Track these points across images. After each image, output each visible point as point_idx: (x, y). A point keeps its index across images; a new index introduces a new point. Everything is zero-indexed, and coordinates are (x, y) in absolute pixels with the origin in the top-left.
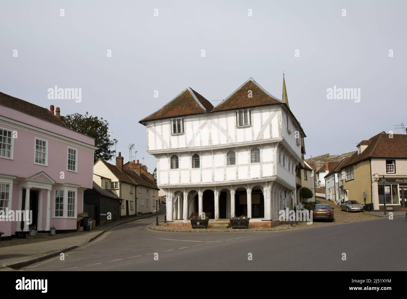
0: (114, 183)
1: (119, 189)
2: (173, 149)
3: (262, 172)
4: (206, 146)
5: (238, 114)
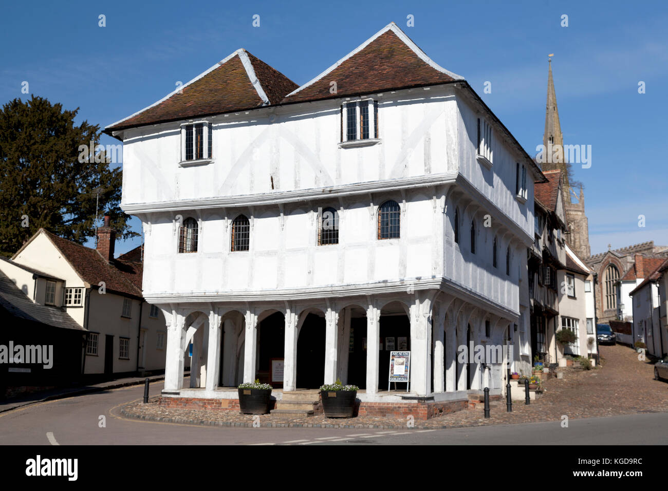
0: (74, 291)
1: (83, 305)
2: (183, 200)
3: (404, 266)
4: (264, 194)
5: (344, 111)
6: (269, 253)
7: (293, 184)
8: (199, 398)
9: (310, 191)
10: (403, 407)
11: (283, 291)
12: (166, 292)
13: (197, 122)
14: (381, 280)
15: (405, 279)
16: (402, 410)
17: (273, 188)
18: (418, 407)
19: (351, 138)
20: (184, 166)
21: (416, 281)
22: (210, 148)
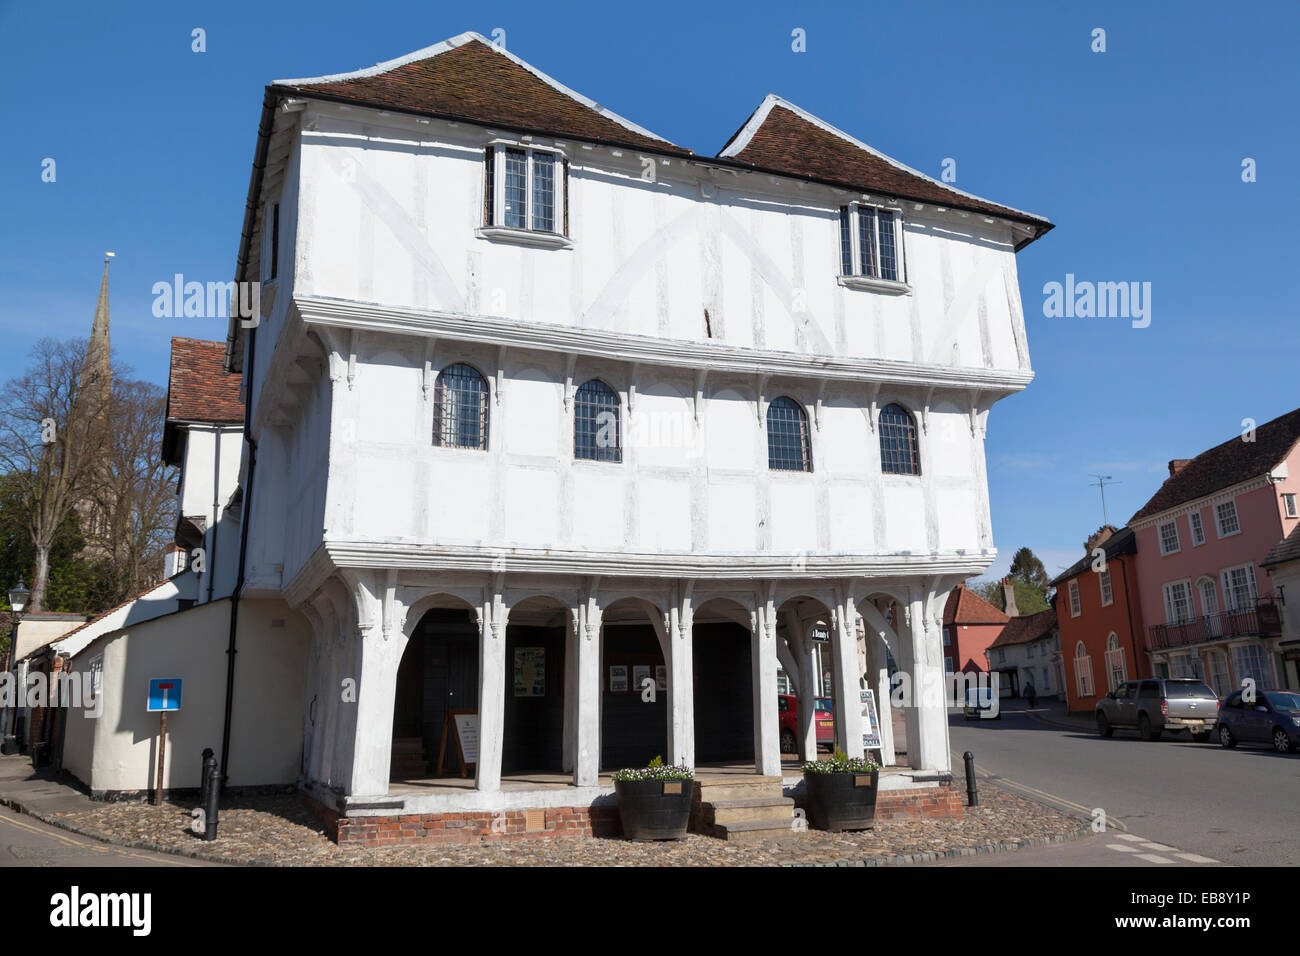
2: (489, 317)
3: (934, 527)
4: (693, 343)
5: (854, 218)
6: (670, 474)
7: (752, 337)
8: (461, 811)
9: (788, 356)
10: (921, 798)
11: (705, 559)
12: (400, 538)
13: (539, 147)
14: (900, 550)
15: (940, 551)
16: (920, 804)
17: (710, 336)
18: (946, 796)
19: (867, 270)
20: (495, 239)
21: (957, 558)
22: (566, 215)
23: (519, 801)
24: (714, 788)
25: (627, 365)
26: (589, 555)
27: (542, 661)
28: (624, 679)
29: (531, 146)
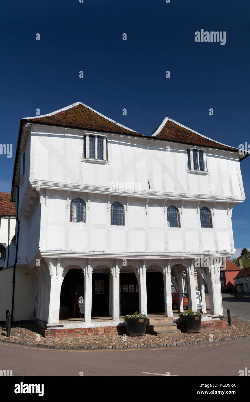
2: (86, 184)
3: (217, 243)
5: (192, 153)
6: (139, 229)
7: (162, 188)
9: (173, 194)
11: (149, 254)
13: (99, 135)
15: (219, 250)
16: (214, 325)
17: (150, 188)
18: (222, 322)
19: (196, 168)
20: (86, 162)
21: (224, 252)
22: (107, 154)
23: (96, 325)
24: (153, 321)
25: (126, 198)
26: (115, 253)
27: (103, 284)
28: (127, 288)
29: (97, 134)
